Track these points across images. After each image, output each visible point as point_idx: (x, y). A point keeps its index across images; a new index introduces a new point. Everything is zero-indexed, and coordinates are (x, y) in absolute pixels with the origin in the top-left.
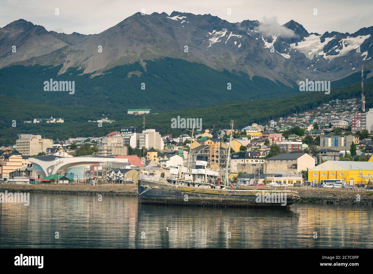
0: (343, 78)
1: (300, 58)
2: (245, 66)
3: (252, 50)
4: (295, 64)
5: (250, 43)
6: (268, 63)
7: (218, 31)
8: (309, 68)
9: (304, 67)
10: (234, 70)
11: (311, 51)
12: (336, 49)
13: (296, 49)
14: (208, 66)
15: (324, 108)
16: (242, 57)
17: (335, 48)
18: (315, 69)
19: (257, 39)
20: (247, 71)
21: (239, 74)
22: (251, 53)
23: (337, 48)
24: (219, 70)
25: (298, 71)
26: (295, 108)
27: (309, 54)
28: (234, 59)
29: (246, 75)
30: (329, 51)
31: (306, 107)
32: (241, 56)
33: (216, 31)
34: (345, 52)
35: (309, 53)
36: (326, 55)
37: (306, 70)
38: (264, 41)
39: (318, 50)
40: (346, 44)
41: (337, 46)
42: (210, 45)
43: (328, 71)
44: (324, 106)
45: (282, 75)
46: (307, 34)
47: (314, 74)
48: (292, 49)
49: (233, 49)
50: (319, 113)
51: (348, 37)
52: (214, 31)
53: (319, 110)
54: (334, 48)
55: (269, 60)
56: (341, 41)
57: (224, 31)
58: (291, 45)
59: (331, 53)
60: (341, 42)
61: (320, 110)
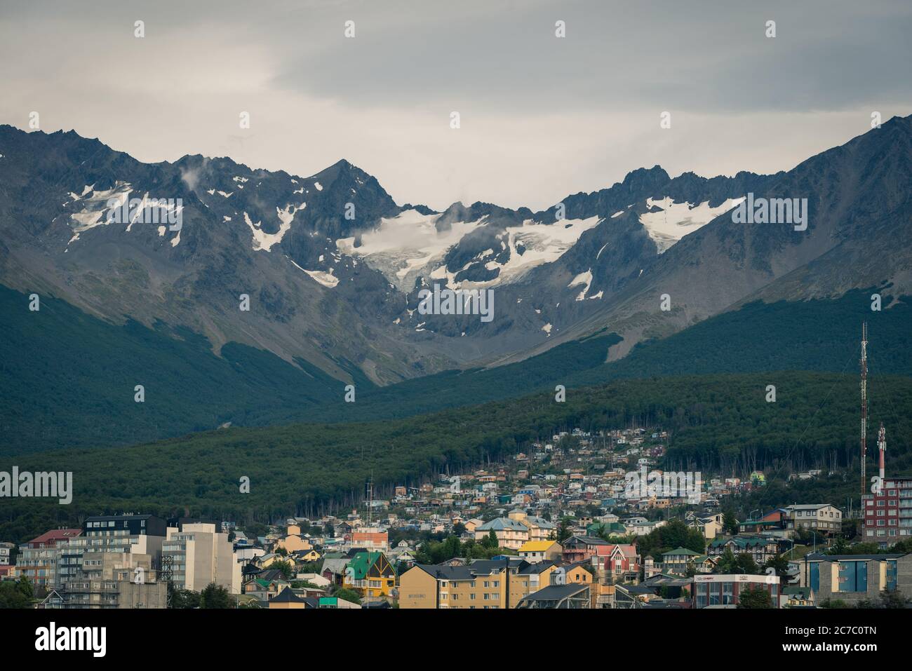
0: (530, 359)
1: (370, 288)
2: (195, 310)
3: (217, 256)
4: (354, 307)
5: (210, 234)
6: (270, 301)
7: (101, 190)
8: (398, 321)
9: (384, 318)
10: (159, 323)
11: (405, 266)
12: (487, 259)
13: (356, 256)
14: (76, 305)
15: (540, 456)
16: (185, 277)
17: (485, 257)
18: (419, 325)
19: (228, 219)
20: (202, 326)
21: (176, 337)
22: (215, 266)
23: (491, 258)
24: (114, 320)
25: (366, 331)
26: (445, 454)
27: (398, 274)
28: (158, 282)
29: (199, 340)
30: (466, 267)
31: (478, 452)
32: (181, 273)
33: (95, 189)
34: (516, 273)
35: (399, 270)
36: (456, 280)
37: (390, 327)
38: (252, 227)
39: (429, 263)
40: (522, 244)
41: (490, 252)
42: (73, 234)
43: (463, 334)
44: (535, 450)
45: (316, 341)
46: (390, 208)
47: (419, 341)
48: (343, 256)
49: (156, 250)
50: (523, 474)
51: (525, 222)
52: (88, 189)
53: (522, 466)
54: (482, 257)
55: (274, 291)
56: (504, 233)
57: (120, 189)
58: (338, 243)
59: (473, 272)
60: (506, 239)
61: (524, 465)
